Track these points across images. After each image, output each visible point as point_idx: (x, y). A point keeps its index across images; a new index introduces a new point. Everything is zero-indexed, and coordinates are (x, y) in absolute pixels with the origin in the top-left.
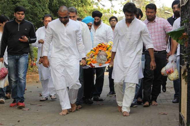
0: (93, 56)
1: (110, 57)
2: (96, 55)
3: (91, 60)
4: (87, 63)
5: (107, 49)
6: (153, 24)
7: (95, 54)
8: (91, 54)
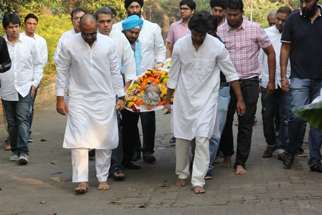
0: (137, 93)
1: (165, 95)
2: (143, 91)
3: (134, 100)
4: (126, 105)
5: (161, 81)
6: (239, 32)
7: (140, 89)
8: (134, 89)
